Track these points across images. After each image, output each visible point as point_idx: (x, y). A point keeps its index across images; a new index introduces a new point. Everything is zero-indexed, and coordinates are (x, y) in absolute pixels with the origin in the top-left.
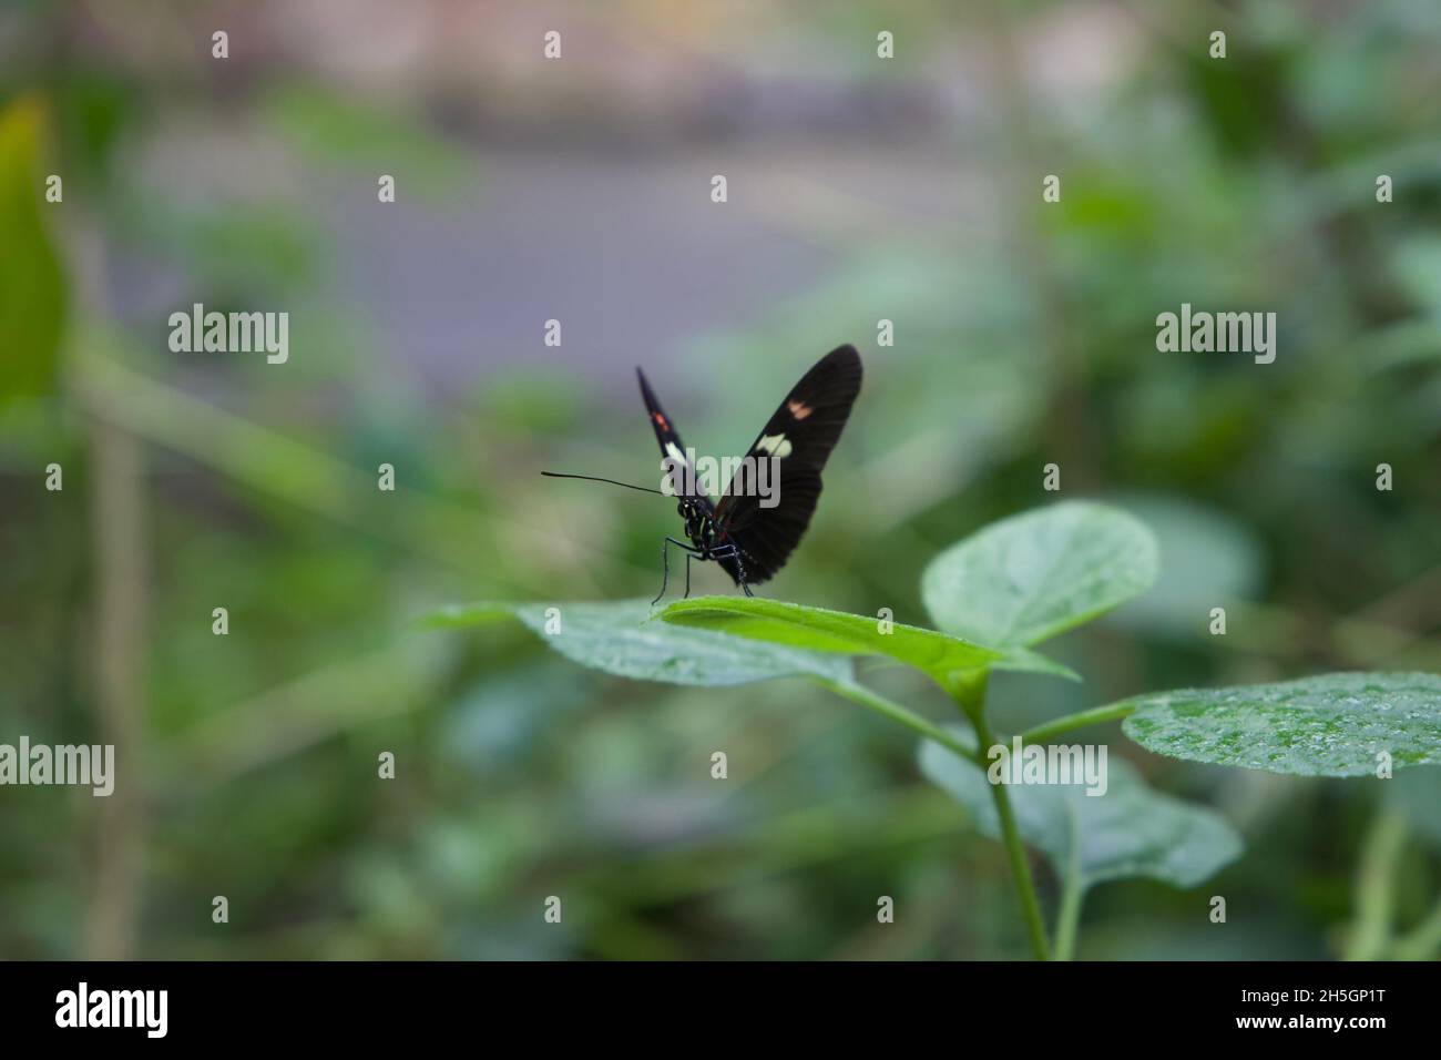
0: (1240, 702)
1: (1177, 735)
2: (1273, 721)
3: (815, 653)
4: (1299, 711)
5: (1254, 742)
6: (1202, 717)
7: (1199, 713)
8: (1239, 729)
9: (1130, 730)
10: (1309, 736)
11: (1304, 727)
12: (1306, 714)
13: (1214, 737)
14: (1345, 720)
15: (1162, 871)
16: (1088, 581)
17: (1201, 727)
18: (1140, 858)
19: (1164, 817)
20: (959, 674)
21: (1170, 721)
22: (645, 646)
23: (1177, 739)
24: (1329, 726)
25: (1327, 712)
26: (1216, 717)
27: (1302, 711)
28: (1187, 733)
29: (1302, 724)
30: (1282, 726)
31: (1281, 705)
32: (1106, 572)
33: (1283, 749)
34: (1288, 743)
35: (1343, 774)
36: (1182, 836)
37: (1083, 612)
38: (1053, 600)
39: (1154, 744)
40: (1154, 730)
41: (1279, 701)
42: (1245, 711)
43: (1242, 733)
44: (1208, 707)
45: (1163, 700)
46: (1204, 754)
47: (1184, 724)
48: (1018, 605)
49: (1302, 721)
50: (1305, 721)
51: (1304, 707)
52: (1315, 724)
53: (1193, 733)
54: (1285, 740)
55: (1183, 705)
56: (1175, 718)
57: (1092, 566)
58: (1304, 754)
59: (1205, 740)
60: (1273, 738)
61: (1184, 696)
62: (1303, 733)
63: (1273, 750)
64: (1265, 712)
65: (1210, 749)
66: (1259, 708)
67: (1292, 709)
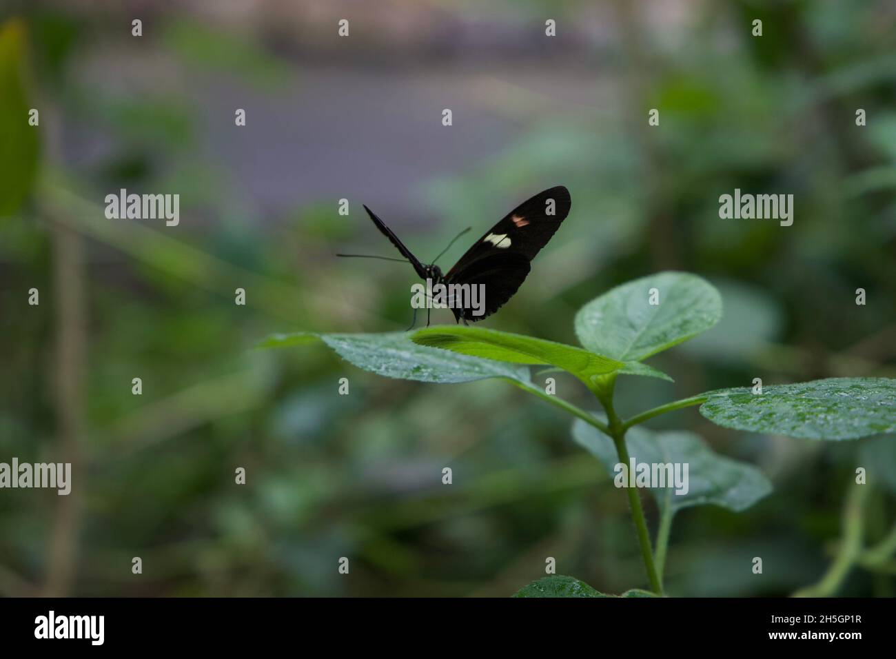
0: (773, 395)
1: (734, 415)
2: (794, 406)
3: (507, 364)
4: (809, 400)
5: (782, 418)
6: (749, 404)
7: (747, 401)
8: (772, 411)
9: (705, 412)
10: (817, 415)
11: (813, 410)
12: (814, 402)
13: (757, 416)
14: (839, 405)
15: (723, 503)
16: (678, 320)
17: (749, 410)
18: (709, 494)
19: (724, 469)
20: (597, 377)
21: (729, 406)
22: (401, 359)
23: (734, 417)
24: (829, 410)
25: (827, 401)
26: (758, 404)
27: (812, 400)
28: (740, 414)
29: (812, 408)
30: (799, 409)
31: (799, 397)
32: (689, 315)
33: (801, 423)
34: (803, 419)
35: (838, 438)
36: (735, 480)
37: (674, 339)
38: (655, 332)
39: (719, 420)
40: (719, 411)
41: (797, 394)
42: (776, 399)
43: (774, 413)
44: (753, 398)
45: (726, 393)
46: (751, 425)
47: (739, 408)
48: (635, 335)
49: (812, 406)
50: (814, 406)
51: (813, 398)
52: (820, 408)
53: (744, 413)
54: (801, 417)
55: (738, 396)
56: (733, 405)
57: (681, 311)
58: (813, 426)
59: (751, 417)
60: (794, 417)
61: (737, 391)
62: (812, 413)
63: (794, 423)
64: (788, 400)
65: (755, 423)
66: (785, 397)
67: (805, 399)
